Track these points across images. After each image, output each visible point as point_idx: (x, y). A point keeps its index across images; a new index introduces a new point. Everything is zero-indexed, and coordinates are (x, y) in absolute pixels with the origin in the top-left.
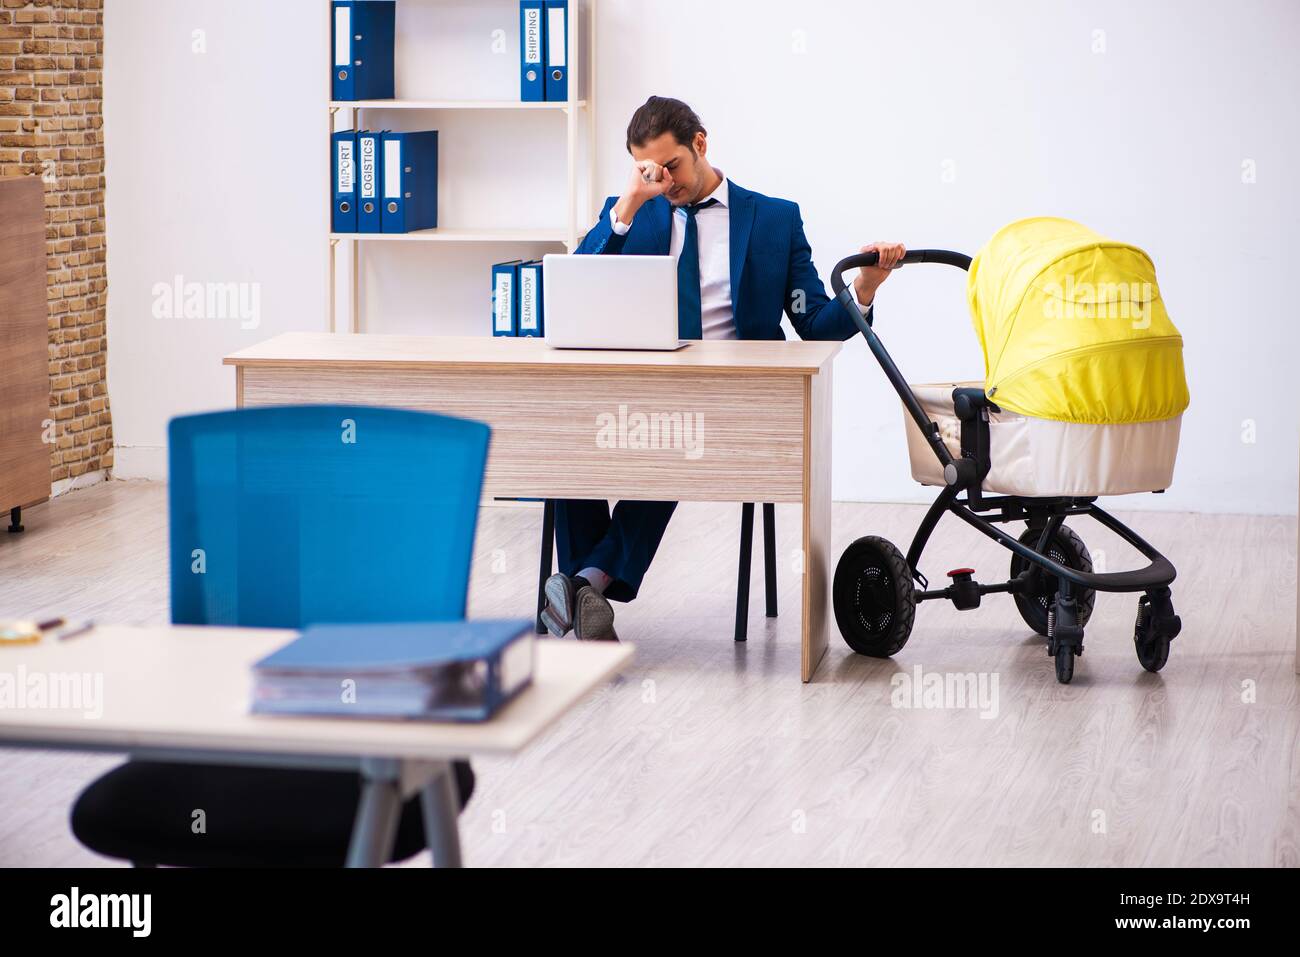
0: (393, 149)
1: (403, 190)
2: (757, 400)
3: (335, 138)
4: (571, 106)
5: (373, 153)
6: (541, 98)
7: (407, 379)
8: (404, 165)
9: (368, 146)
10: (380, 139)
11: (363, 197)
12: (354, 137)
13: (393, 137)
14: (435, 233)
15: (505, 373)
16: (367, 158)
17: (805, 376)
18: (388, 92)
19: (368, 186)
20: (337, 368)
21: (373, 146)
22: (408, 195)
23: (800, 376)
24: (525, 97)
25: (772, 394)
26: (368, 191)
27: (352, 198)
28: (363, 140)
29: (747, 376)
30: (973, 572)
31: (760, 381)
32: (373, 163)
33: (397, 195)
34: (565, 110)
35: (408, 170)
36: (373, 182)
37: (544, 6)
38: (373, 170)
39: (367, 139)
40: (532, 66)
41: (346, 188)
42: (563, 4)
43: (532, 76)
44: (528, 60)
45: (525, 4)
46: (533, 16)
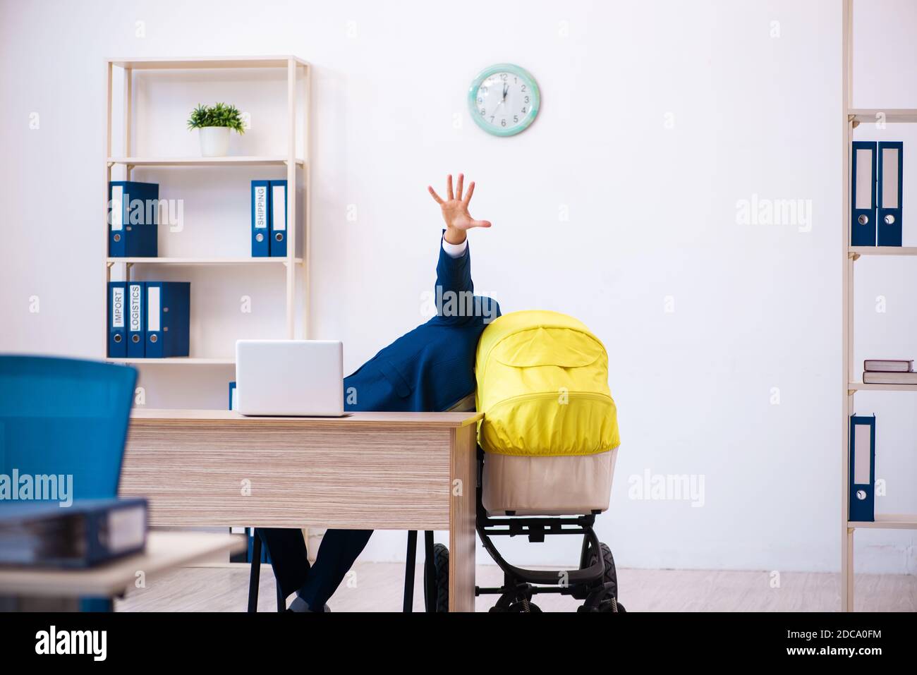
0: (154, 294)
1: (162, 325)
2: (413, 449)
3: (111, 286)
4: (289, 260)
5: (139, 297)
6: (267, 252)
8: (163, 305)
9: (135, 291)
10: (145, 287)
11: (132, 330)
12: (126, 286)
13: (154, 284)
14: (188, 359)
16: (135, 301)
17: (451, 428)
19: (135, 322)
21: (139, 292)
22: (166, 329)
24: (255, 253)
26: (135, 326)
27: (122, 331)
28: (131, 287)
32: (139, 305)
33: (157, 329)
34: (284, 263)
35: (166, 310)
36: (139, 319)
37: (270, 185)
38: (139, 310)
39: (135, 286)
40: (260, 231)
41: (118, 323)
42: (284, 183)
43: (260, 238)
44: (257, 226)
45: (255, 184)
46: (261, 192)
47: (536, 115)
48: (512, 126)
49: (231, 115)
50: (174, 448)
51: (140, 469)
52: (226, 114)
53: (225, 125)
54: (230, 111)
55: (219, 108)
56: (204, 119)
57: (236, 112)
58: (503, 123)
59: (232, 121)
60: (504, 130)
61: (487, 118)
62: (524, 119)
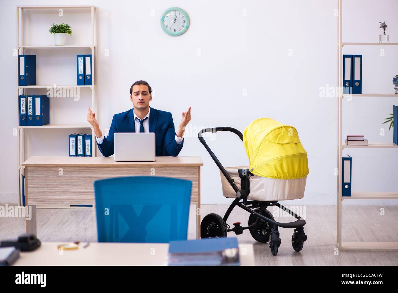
0: (38, 100)
1: (41, 113)
2: (184, 174)
3: (20, 97)
5: (32, 102)
6: (84, 84)
9: (30, 99)
10: (34, 98)
11: (29, 115)
12: (25, 97)
13: (38, 97)
14: (49, 125)
16: (30, 103)
17: (198, 166)
18: (34, 83)
19: (30, 112)
21: (32, 100)
22: (43, 114)
23: (197, 166)
24: (79, 84)
25: (189, 172)
26: (30, 113)
27: (25, 115)
28: (29, 98)
29: (182, 166)
30: (240, 223)
31: (185, 168)
32: (32, 105)
34: (91, 88)
35: (42, 106)
36: (32, 110)
37: (84, 57)
38: (32, 107)
39: (30, 97)
40: (81, 75)
41: (23, 112)
42: (90, 56)
43: (81, 78)
44: (79, 73)
45: (78, 56)
46: (81, 59)
47: (188, 27)
48: (178, 32)
49: (67, 28)
52: (65, 28)
53: (65, 32)
54: (66, 27)
55: (62, 25)
56: (57, 30)
57: (68, 27)
58: (175, 30)
59: (67, 30)
60: (175, 33)
61: (168, 28)
62: (183, 29)
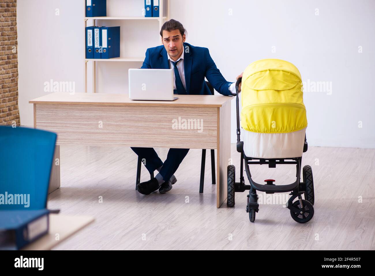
0: (105, 32)
1: (108, 45)
2: (203, 115)
3: (87, 29)
4: (160, 18)
5: (98, 34)
6: (151, 16)
7: (89, 108)
8: (108, 37)
10: (101, 29)
11: (95, 47)
12: (93, 28)
13: (105, 28)
14: (119, 59)
15: (120, 106)
16: (97, 35)
17: (217, 107)
18: (104, 14)
20: (66, 104)
21: (98, 31)
22: (110, 47)
24: (146, 16)
25: (207, 113)
26: (97, 45)
27: (92, 48)
28: (95, 29)
29: (199, 107)
31: (203, 109)
32: (98, 37)
33: (106, 47)
34: (158, 20)
35: (110, 39)
36: (98, 43)
38: (98, 39)
39: (97, 29)
40: (148, 6)
41: (90, 44)
43: (148, 9)
44: (147, 4)
50: (103, 114)
51: (90, 123)
